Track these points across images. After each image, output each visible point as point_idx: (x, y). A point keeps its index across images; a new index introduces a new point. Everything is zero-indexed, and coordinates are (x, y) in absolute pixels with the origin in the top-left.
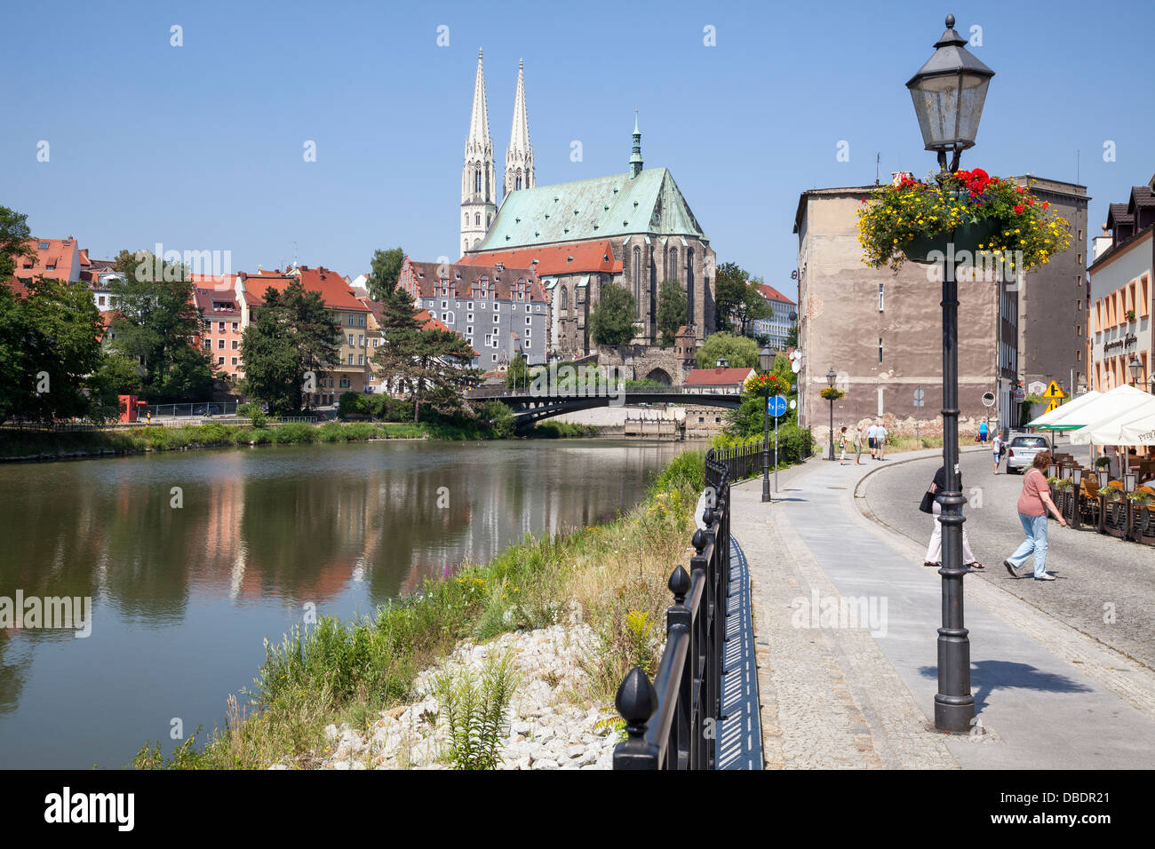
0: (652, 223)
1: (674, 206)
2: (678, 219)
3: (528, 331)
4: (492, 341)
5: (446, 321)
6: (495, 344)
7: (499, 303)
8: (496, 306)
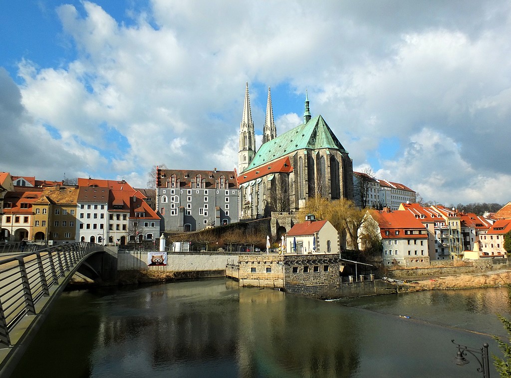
0: (309, 143)
1: (323, 133)
2: (325, 139)
3: (227, 206)
4: (204, 212)
5: (174, 201)
6: (206, 214)
7: (207, 190)
8: (206, 192)
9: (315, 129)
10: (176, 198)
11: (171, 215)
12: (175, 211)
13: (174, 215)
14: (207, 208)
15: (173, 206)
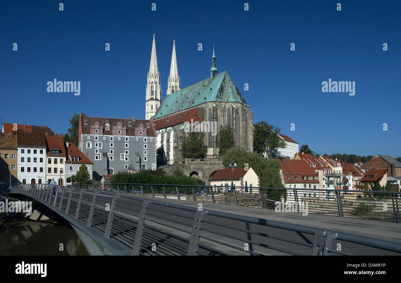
0: (217, 96)
1: (230, 89)
2: (231, 94)
3: (145, 152)
4: (125, 158)
5: (98, 147)
6: (126, 159)
7: (128, 137)
8: (127, 139)
9: (222, 84)
10: (100, 144)
11: (96, 159)
12: (98, 156)
13: (98, 159)
14: (128, 154)
15: (97, 151)
